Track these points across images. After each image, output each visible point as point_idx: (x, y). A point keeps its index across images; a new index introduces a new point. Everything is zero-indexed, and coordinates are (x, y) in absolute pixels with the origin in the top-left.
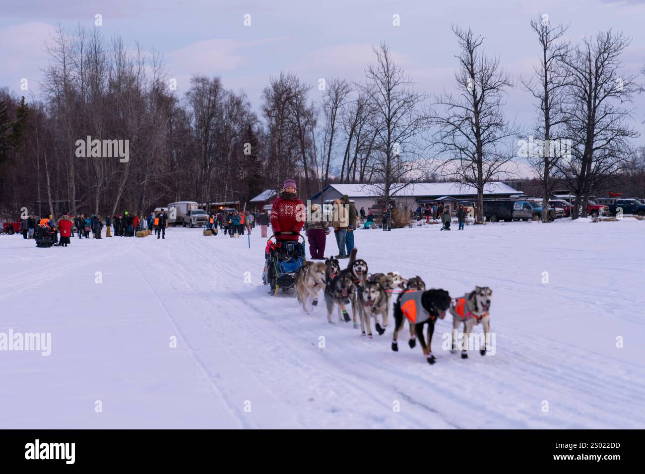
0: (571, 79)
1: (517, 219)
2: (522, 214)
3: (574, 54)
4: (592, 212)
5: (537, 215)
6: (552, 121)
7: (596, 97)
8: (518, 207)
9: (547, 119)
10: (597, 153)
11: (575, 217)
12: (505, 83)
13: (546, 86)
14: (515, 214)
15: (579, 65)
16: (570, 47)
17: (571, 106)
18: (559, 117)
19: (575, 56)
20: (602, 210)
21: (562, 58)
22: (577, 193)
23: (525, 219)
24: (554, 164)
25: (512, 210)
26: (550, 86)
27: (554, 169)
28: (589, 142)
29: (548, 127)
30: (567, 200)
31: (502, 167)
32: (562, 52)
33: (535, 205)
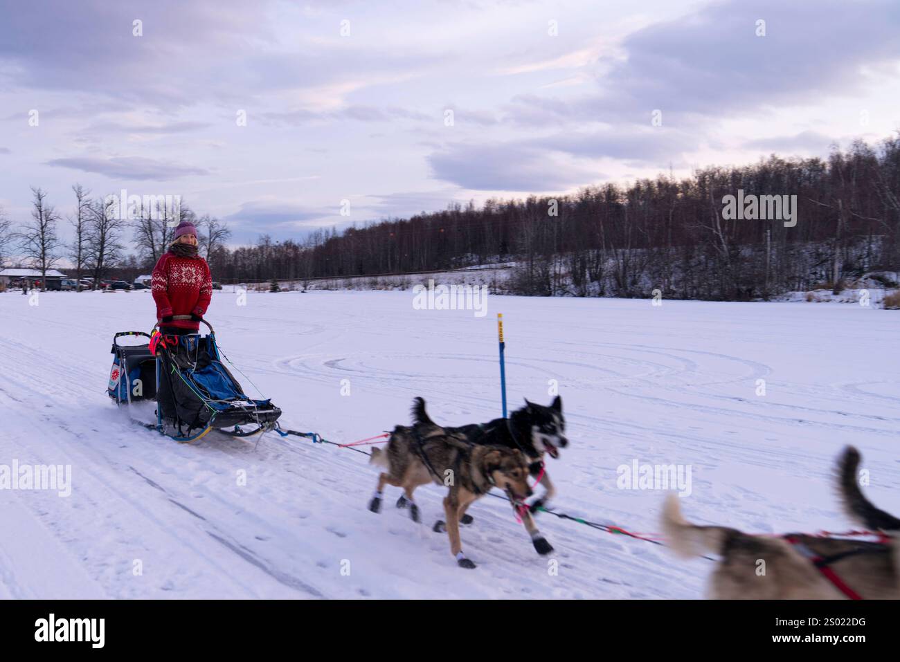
0: (93, 217)
1: (63, 290)
2: (66, 287)
3: (94, 204)
4: (103, 287)
5: (74, 288)
6: (82, 239)
7: (106, 228)
8: (64, 283)
9: (80, 238)
10: (105, 257)
11: (94, 290)
12: (58, 217)
13: (80, 220)
14: (62, 287)
15: (96, 210)
16: (93, 201)
17: (92, 231)
18: (86, 237)
19: (95, 206)
20: (108, 286)
21: (89, 206)
22: (95, 277)
23: (68, 290)
24: (83, 262)
25: (61, 285)
26: (82, 221)
27: (83, 264)
28: (102, 251)
29: (80, 242)
30: (90, 281)
31: (56, 262)
32: (89, 203)
33: (73, 282)
